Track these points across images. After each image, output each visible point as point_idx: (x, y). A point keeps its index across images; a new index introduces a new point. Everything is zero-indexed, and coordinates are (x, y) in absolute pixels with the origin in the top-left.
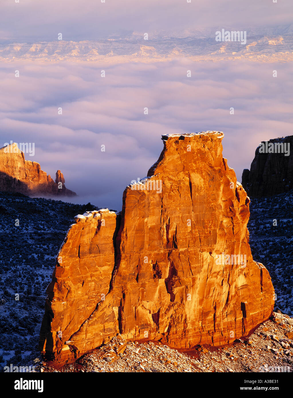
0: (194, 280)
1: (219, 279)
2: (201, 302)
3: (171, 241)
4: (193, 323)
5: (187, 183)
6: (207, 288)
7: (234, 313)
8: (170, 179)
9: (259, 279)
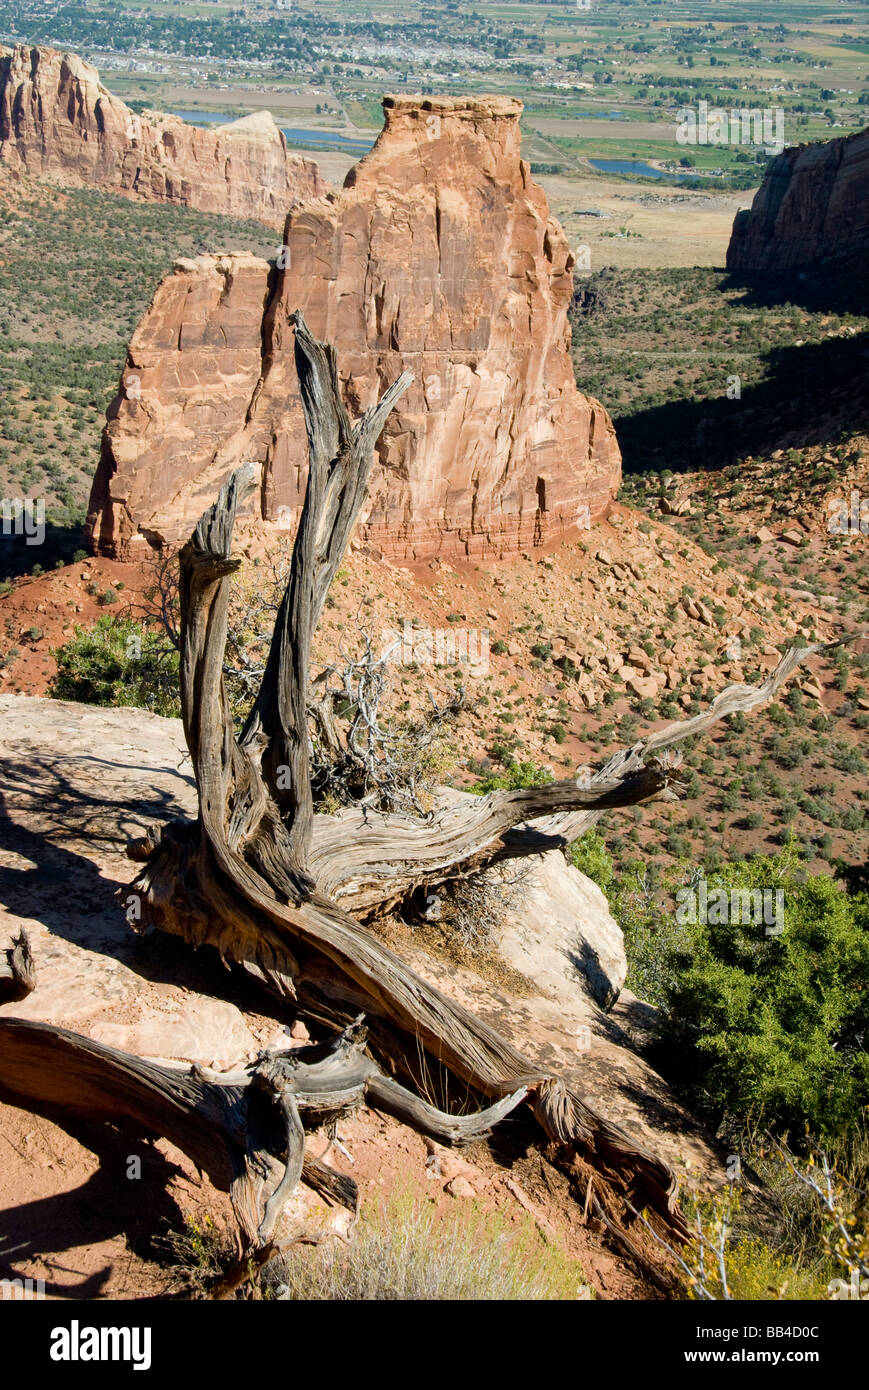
0: (431, 422)
1: (490, 424)
2: (446, 467)
3: (386, 333)
4: (425, 512)
5: (432, 211)
6: (462, 441)
7: (517, 497)
8: (390, 198)
9: (586, 431)
